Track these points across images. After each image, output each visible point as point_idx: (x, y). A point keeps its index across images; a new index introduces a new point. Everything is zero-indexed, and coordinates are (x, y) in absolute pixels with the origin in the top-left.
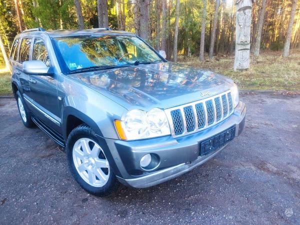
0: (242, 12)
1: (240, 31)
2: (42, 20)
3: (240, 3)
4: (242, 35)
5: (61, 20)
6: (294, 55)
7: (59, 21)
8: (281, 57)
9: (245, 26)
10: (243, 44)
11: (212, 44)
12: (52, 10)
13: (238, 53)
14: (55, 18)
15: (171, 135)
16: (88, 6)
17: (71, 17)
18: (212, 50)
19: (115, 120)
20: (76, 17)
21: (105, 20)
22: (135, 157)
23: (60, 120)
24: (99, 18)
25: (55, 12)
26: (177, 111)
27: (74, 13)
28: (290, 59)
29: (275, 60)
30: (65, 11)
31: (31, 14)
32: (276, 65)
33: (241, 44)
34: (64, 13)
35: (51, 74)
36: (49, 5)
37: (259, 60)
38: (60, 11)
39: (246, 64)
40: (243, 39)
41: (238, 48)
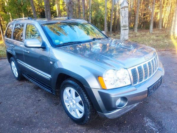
0: (123, 9)
1: (123, 19)
2: (11, 14)
3: (122, 4)
4: (124, 22)
5: (23, 14)
6: (156, 32)
7: (22, 14)
8: (148, 33)
9: (125, 16)
10: (124, 26)
11: (111, 27)
12: (17, 8)
13: (122, 32)
14: (19, 12)
15: (131, 85)
16: (39, 5)
17: (29, 12)
18: (111, 30)
19: (98, 76)
20: (32, 12)
21: (49, 14)
22: (113, 100)
23: (50, 76)
24: (45, 13)
25: (19, 9)
26: (134, 69)
27: (30, 10)
28: (153, 34)
29: (145, 35)
30: (25, 8)
31: (4, 10)
32: (145, 37)
33: (124, 27)
34: (25, 10)
35: (44, 47)
36: (15, 5)
37: (136, 35)
38: (22, 9)
39: (127, 38)
40: (124, 23)
41: (122, 29)
